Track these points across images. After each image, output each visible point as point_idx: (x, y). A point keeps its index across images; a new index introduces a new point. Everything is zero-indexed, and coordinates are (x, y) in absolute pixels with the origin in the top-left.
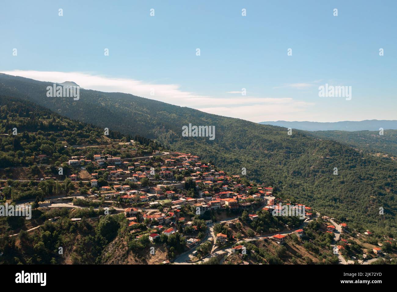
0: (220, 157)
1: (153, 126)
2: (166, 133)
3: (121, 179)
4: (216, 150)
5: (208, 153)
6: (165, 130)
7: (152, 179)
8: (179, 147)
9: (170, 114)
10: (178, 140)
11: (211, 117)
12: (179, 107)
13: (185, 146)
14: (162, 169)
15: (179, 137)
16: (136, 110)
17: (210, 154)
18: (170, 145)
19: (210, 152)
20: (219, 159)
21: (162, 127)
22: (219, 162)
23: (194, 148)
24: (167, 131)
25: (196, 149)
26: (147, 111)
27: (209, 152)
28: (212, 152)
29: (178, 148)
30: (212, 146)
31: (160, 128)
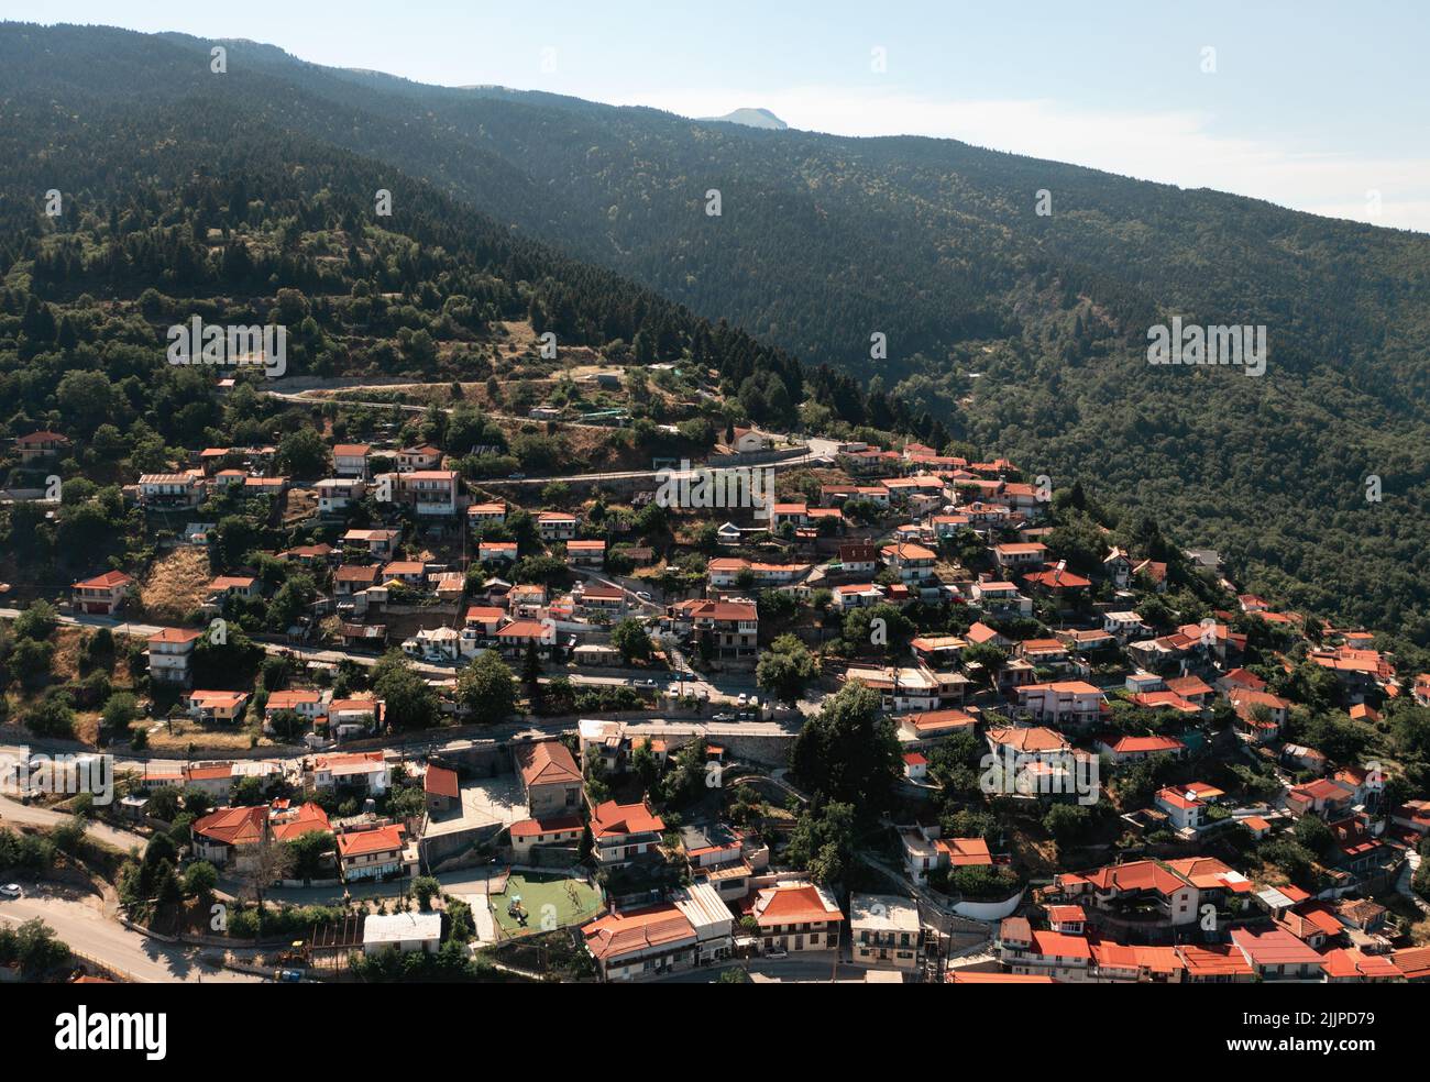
0: (1332, 450)
1: (1010, 276)
2: (1060, 312)
3: (372, 632)
4: (1322, 404)
5: (1261, 425)
6: (1058, 298)
7: (593, 655)
8: (1104, 386)
9: (1118, 219)
10: (1113, 349)
11: (1330, 236)
12: (1174, 188)
13: (1143, 379)
14: (714, 579)
15: (1121, 334)
16: (958, 207)
17: (1278, 427)
18: (1066, 371)
19: (1275, 416)
20: (1328, 460)
21: (1049, 280)
22: (1324, 474)
23: (1187, 393)
24: (1069, 304)
25: (1198, 400)
26: (1005, 210)
27: (1268, 419)
28: (1287, 420)
29: (1097, 388)
30: (1305, 386)
31: (1039, 288)
